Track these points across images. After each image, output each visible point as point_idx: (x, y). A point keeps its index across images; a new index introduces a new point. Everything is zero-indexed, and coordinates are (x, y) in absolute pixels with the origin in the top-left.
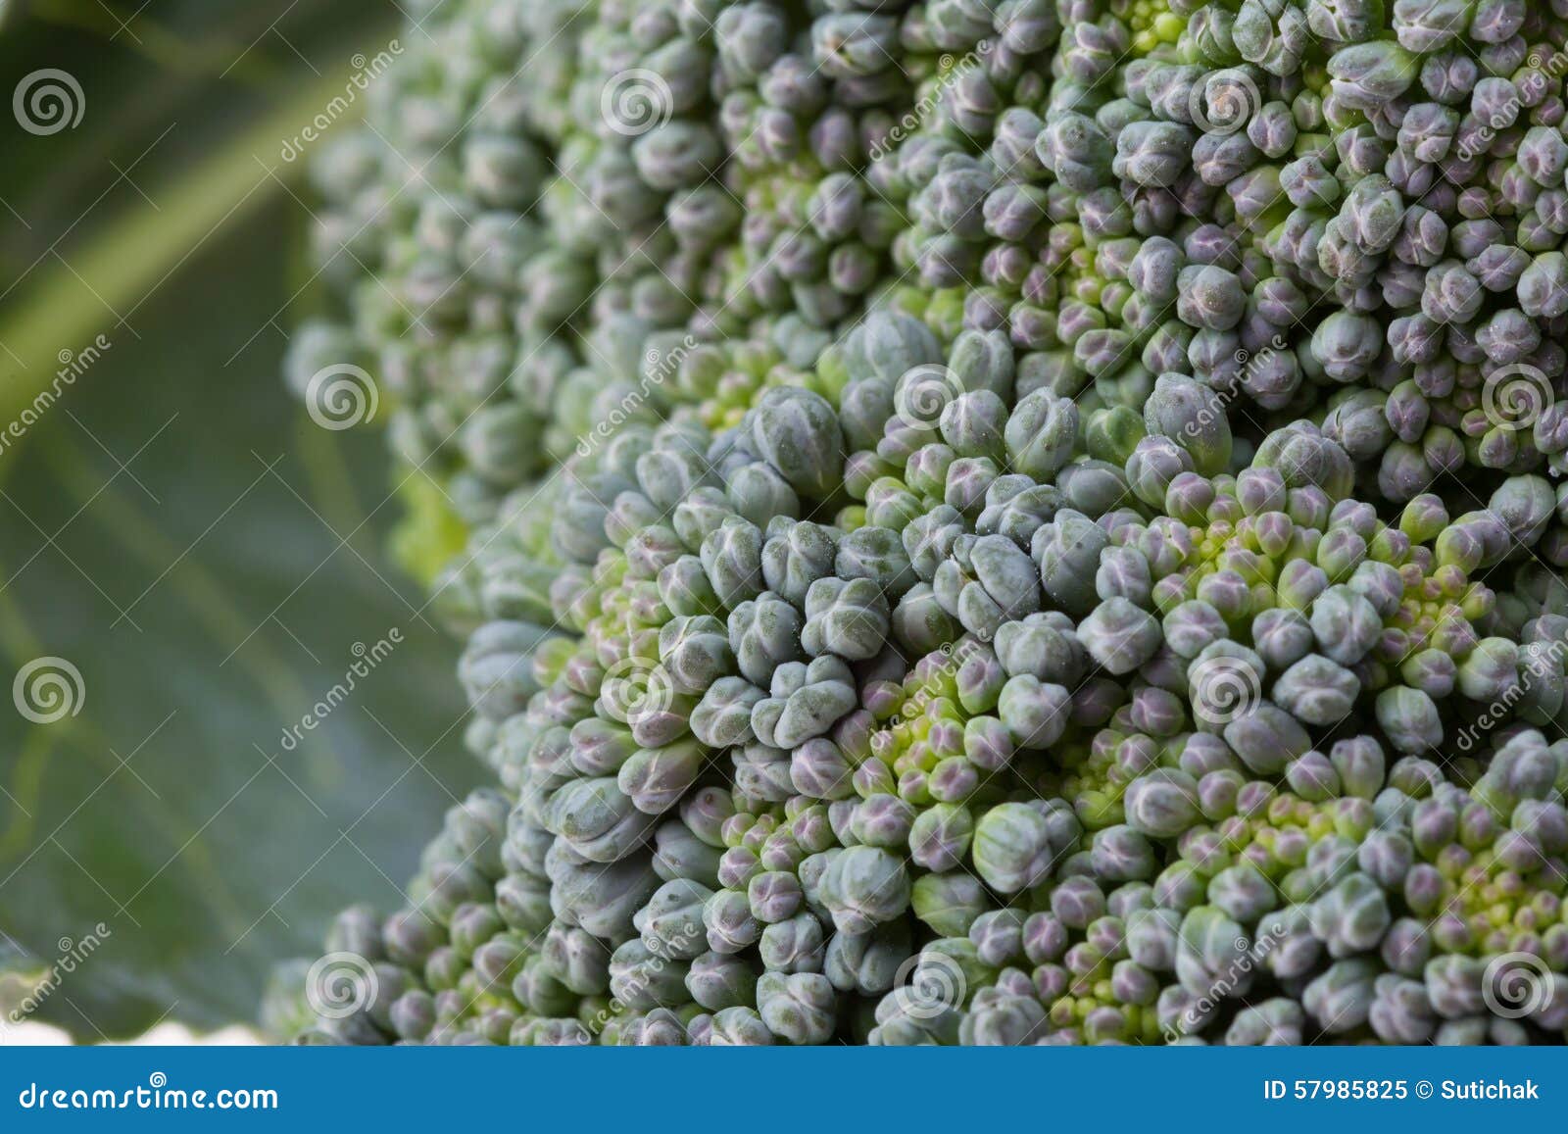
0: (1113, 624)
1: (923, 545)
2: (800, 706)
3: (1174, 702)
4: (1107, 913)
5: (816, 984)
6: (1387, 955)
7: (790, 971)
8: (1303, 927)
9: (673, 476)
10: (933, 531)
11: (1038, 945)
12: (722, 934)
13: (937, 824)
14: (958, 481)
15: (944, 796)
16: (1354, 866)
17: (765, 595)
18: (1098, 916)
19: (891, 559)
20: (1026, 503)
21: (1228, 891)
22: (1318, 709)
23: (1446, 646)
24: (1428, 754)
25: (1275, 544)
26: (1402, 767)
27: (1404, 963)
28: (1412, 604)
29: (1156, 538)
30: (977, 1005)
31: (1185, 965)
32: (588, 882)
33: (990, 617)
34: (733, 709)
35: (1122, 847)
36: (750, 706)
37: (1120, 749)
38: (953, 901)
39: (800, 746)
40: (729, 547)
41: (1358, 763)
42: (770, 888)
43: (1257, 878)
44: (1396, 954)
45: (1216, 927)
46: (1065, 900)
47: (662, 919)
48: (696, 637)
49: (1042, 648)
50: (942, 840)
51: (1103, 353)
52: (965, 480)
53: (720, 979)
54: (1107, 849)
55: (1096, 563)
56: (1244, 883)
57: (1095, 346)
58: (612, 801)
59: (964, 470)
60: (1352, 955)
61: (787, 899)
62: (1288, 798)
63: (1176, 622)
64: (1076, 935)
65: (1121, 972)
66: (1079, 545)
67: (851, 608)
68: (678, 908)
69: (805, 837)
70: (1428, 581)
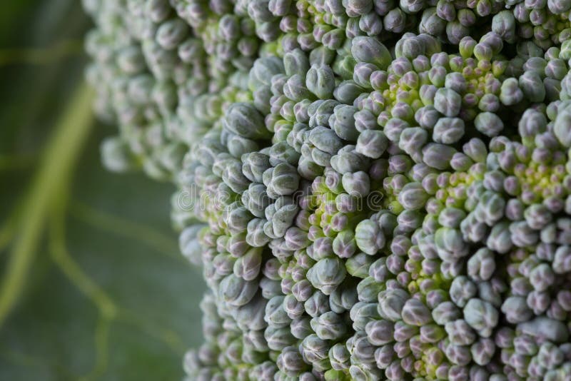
0: (366, 142)
1: (295, 142)
2: (277, 220)
3: (403, 157)
4: (412, 245)
5: (328, 317)
6: (509, 216)
7: (319, 315)
8: (475, 221)
9: (208, 155)
10: (295, 136)
11: (393, 268)
12: (292, 312)
13: (340, 242)
14: (298, 113)
15: (338, 230)
16: (484, 190)
17: (251, 185)
18: (409, 248)
19: (287, 152)
20: (321, 111)
21: (445, 220)
22: (449, 138)
23: (490, 90)
24: (501, 133)
25: (413, 84)
26: (492, 144)
27: (516, 217)
28: (474, 82)
29: (370, 102)
30: (380, 300)
31: (442, 254)
32: (244, 313)
33: (325, 159)
34: (258, 231)
35: (407, 219)
36: (262, 227)
37: (392, 183)
38: (360, 265)
39: (285, 234)
40: (230, 174)
41: (473, 151)
42: (299, 289)
43: (453, 210)
44: (511, 214)
45: (447, 235)
46: (395, 247)
47: (271, 316)
48: (233, 212)
49: (346, 162)
50: (344, 246)
51: (332, 41)
52: (300, 111)
53: (301, 328)
54: (403, 223)
55: (354, 120)
56: (449, 214)
57: (328, 39)
58: (237, 282)
59: (298, 108)
60: (497, 222)
61: (305, 290)
62: (455, 174)
63: (387, 130)
64: (406, 258)
65: (424, 264)
66: (345, 118)
67: (278, 177)
68: (276, 308)
69: (303, 265)
70: (475, 70)
